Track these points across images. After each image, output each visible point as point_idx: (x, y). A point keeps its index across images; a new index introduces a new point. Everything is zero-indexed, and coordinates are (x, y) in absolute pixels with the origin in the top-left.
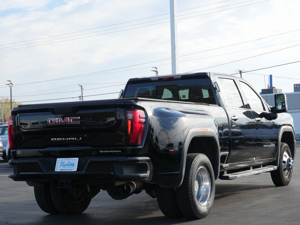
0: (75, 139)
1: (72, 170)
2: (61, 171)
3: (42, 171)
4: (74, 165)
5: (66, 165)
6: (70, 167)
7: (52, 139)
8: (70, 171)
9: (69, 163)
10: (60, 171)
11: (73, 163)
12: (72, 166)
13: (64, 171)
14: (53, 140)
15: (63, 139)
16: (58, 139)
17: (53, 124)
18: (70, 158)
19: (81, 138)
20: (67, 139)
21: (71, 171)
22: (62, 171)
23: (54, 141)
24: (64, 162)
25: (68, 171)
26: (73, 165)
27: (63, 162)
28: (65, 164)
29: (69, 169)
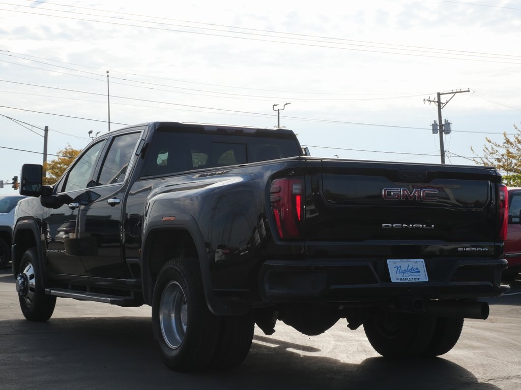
0: (425, 226)
1: (420, 281)
4: (419, 272)
5: (405, 271)
6: (413, 274)
7: (383, 225)
8: (416, 281)
9: (410, 267)
10: (399, 281)
11: (417, 269)
12: (416, 274)
13: (407, 281)
14: (385, 226)
15: (404, 225)
16: (394, 225)
17: (391, 198)
18: (409, 260)
19: (433, 226)
20: (411, 225)
21: (418, 281)
23: (387, 229)
24: (400, 267)
25: (414, 281)
27: (398, 265)
28: (402, 269)
29: (413, 277)
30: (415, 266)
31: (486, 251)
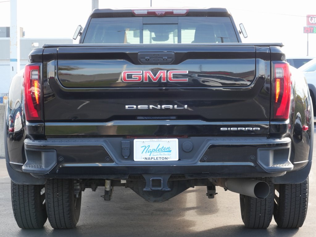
0: (176, 106)
1: (168, 160)
2: (146, 160)
3: (111, 161)
4: (170, 151)
5: (154, 150)
6: (162, 153)
7: (127, 106)
8: (164, 160)
9: (160, 147)
10: (144, 160)
13: (153, 160)
14: (129, 107)
15: (151, 106)
16: (139, 106)
17: (132, 80)
18: (160, 139)
19: (186, 106)
20: (159, 106)
21: (166, 160)
22: (149, 160)
23: (131, 110)
24: (149, 146)
25: (161, 160)
26: (168, 150)
27: (146, 145)
28: (151, 148)
29: (162, 156)
30: (166, 146)
31: (257, 130)
